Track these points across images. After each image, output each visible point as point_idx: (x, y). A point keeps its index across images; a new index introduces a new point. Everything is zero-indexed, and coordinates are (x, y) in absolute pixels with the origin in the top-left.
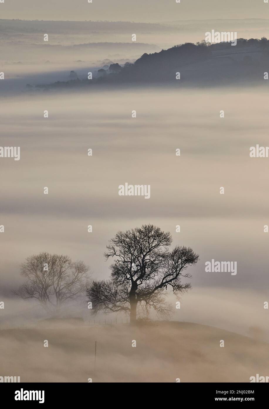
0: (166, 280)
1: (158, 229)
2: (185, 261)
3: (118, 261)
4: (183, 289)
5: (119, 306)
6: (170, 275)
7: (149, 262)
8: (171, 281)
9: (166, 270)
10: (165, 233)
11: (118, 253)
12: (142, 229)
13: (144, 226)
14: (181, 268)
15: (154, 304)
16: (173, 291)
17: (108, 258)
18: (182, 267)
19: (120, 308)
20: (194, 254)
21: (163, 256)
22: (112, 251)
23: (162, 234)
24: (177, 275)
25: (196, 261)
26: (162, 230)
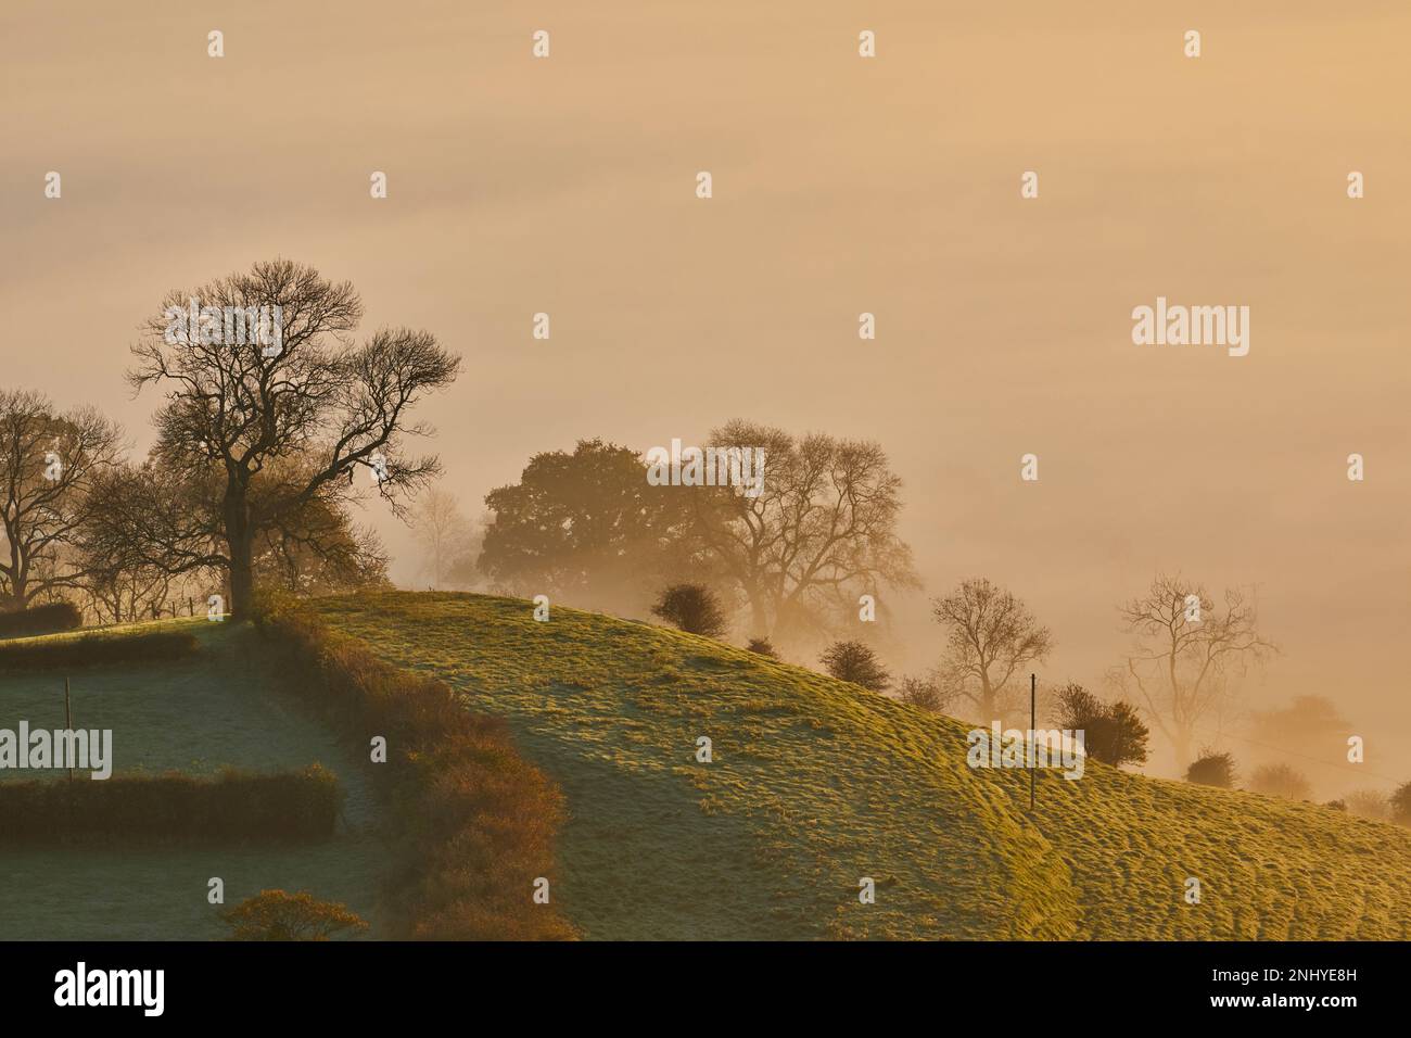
0: (351, 450)
1: (312, 275)
2: (412, 378)
3: (176, 397)
4: (416, 478)
5: (186, 554)
6: (358, 432)
7: (286, 390)
8: (367, 451)
9: (345, 414)
10: (334, 287)
11: (173, 368)
12: (253, 279)
13: (262, 268)
14: (399, 406)
15: (314, 536)
16: (380, 486)
17: (140, 387)
18: (402, 401)
19: (190, 559)
20: (441, 354)
21: (334, 368)
22: (153, 362)
23: (323, 290)
24: (387, 430)
25: (450, 376)
26: (324, 278)
